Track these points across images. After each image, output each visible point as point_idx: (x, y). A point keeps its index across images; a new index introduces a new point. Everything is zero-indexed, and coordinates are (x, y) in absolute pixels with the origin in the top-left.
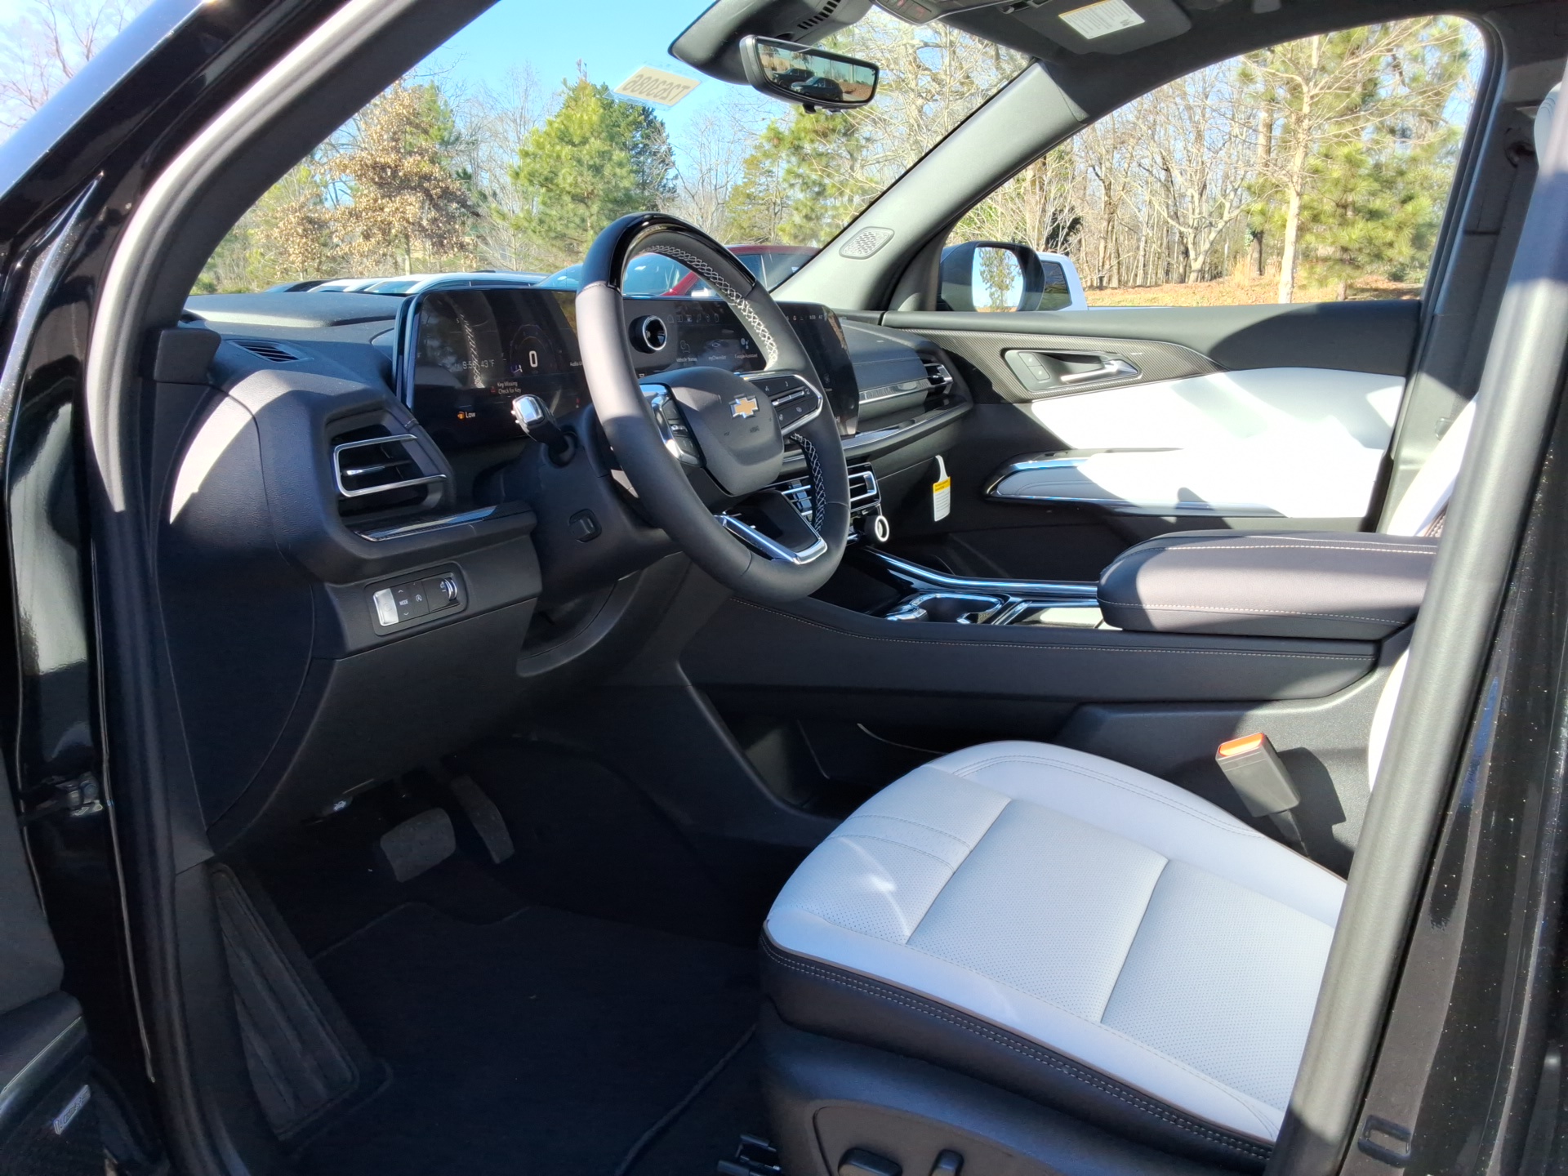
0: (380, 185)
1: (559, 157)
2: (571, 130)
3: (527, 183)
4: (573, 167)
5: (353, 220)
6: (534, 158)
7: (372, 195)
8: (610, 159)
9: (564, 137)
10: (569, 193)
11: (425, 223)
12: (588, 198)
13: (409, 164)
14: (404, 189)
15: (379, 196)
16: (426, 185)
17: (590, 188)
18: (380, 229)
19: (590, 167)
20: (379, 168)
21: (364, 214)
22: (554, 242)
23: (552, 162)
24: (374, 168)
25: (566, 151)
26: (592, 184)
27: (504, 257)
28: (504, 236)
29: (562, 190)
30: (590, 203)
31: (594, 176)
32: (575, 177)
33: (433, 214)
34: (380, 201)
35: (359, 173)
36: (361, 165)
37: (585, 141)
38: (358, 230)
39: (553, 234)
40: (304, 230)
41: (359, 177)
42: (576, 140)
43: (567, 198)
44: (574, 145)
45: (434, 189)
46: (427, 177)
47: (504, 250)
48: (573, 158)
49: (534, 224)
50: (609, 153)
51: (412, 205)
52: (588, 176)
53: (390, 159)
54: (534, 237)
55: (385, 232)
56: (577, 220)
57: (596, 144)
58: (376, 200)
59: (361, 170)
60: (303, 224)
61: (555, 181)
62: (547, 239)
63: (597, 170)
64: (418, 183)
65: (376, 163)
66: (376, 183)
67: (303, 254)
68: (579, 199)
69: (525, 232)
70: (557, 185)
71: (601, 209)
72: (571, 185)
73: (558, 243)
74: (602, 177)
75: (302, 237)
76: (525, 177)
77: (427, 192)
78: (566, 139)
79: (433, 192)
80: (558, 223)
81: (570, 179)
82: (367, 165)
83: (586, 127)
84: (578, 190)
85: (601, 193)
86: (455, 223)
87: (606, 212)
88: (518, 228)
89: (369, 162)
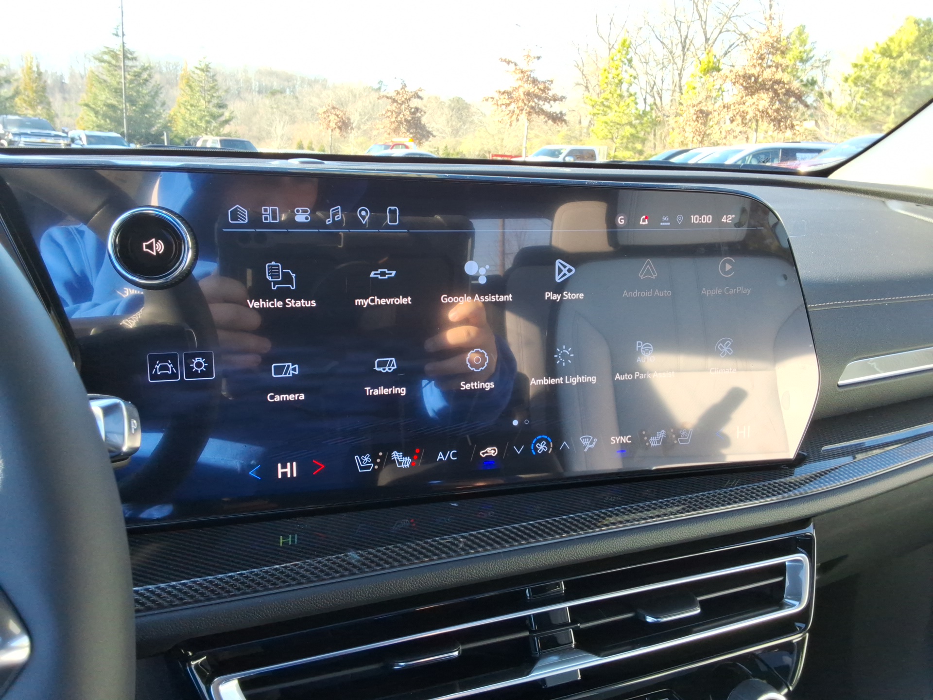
0: (746, 88)
1: (879, 67)
2: (892, 48)
3: (852, 85)
4: (888, 72)
5: (725, 110)
6: (861, 68)
7: (741, 95)
8: (917, 66)
9: (886, 53)
10: (881, 90)
11: (770, 112)
12: (896, 93)
13: (767, 74)
14: (761, 90)
15: (744, 95)
16: (776, 87)
17: (898, 87)
18: (740, 116)
19: (901, 72)
20: (747, 77)
21: (732, 106)
22: (864, 124)
23: (873, 70)
24: (744, 77)
25: (886, 62)
26: (900, 84)
27: (827, 134)
28: (831, 120)
29: (877, 89)
30: (896, 97)
31: (903, 78)
32: (888, 79)
33: (777, 105)
34: (744, 98)
35: (734, 81)
36: (736, 76)
37: (900, 54)
38: (727, 118)
39: (864, 118)
40: (697, 117)
41: (734, 83)
42: (894, 55)
43: (879, 94)
44: (891, 57)
45: (781, 89)
46: (778, 82)
47: (828, 129)
48: (889, 66)
49: (852, 111)
50: (918, 62)
51: (763, 100)
52: (898, 78)
53: (755, 71)
54: (851, 120)
55: (743, 118)
56: (884, 108)
57: (907, 56)
58: (742, 98)
59: (735, 79)
60: (697, 114)
61: (873, 83)
62: (860, 122)
63: (906, 74)
64: (773, 87)
65: (746, 74)
66: (744, 87)
67: (694, 132)
68: (888, 94)
69: (844, 117)
70: (874, 86)
71: (904, 100)
72: (884, 85)
73: (866, 124)
74: (909, 79)
75: (695, 122)
76: (852, 81)
77: (775, 92)
78: (887, 54)
79: (780, 91)
80: (870, 111)
81: (884, 81)
82: (739, 76)
83: (904, 45)
84: (889, 88)
85: (906, 90)
86: (790, 111)
87: (907, 102)
88: (840, 114)
89: (741, 73)
